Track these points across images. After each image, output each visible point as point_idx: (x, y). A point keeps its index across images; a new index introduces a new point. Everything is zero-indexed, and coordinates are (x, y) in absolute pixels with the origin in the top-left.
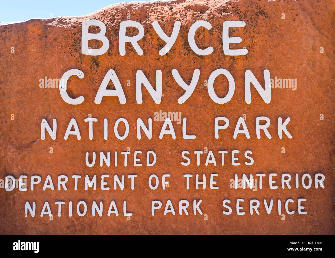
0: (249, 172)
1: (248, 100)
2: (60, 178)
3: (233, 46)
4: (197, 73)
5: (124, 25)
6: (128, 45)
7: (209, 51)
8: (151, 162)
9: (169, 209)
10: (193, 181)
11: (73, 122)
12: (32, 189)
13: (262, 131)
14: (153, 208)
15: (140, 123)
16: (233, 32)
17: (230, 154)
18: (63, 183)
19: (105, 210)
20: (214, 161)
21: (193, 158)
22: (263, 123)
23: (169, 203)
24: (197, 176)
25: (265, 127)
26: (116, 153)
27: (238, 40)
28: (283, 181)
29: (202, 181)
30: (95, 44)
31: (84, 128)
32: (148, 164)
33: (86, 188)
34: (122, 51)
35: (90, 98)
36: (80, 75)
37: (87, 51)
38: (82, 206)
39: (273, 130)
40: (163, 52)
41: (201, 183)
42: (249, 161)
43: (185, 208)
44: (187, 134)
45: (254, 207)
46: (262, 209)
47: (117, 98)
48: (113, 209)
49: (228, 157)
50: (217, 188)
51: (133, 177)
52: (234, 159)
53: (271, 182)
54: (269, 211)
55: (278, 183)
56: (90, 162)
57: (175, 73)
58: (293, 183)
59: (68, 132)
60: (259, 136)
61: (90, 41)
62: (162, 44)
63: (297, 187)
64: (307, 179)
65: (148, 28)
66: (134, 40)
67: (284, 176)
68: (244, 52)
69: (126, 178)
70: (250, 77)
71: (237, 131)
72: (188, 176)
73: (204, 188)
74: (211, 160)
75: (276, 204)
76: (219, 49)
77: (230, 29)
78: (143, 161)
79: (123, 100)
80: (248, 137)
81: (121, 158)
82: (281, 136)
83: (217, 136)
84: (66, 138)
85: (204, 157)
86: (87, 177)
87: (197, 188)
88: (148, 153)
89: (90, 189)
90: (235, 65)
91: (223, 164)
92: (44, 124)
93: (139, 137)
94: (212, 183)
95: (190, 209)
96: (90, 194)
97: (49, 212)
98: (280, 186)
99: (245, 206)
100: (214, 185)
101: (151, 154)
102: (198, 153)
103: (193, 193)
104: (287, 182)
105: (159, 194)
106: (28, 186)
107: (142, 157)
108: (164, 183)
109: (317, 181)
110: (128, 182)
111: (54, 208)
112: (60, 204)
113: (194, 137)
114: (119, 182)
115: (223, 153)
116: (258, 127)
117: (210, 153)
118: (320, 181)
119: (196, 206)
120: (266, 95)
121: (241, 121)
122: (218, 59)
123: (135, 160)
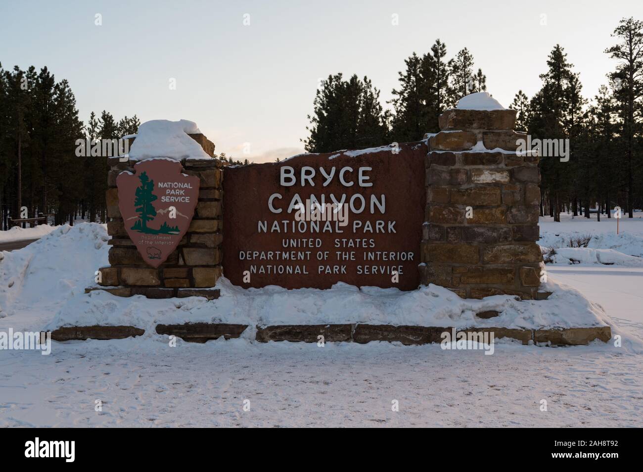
0: (372, 250)
1: (372, 211)
2: (269, 252)
3: (364, 181)
4: (344, 196)
5: (304, 169)
6: (306, 180)
7: (351, 184)
8: (318, 245)
9: (328, 270)
10: (341, 255)
11: (276, 222)
12: (254, 258)
13: (379, 228)
14: (320, 270)
15: (313, 223)
16: (364, 173)
17: (362, 241)
18: (271, 256)
19: (294, 270)
20: (353, 245)
21: (341, 243)
22: (380, 224)
23: (328, 267)
24: (344, 253)
25: (381, 227)
26: (299, 240)
27: (367, 178)
28: (391, 256)
29: (346, 255)
30: (288, 180)
31: (282, 226)
32: (317, 246)
33: (283, 259)
34: (303, 184)
35: (285, 208)
36: (280, 197)
37: (283, 183)
38: (281, 268)
39: (386, 228)
40: (325, 184)
41: (345, 256)
42: (372, 245)
43: (337, 270)
44: (339, 230)
45: (374, 270)
46: (379, 270)
48: (298, 270)
49: (361, 242)
50: (355, 259)
51: (308, 253)
52: (364, 244)
53: (384, 257)
54: (382, 272)
55: (388, 257)
56: (285, 245)
57: (332, 196)
58: (396, 257)
59: (273, 228)
60: (378, 232)
61: (285, 178)
62: (325, 180)
63: (398, 259)
64: (404, 255)
65: (318, 171)
66: (309, 178)
67: (391, 253)
68: (370, 185)
69: (305, 253)
70: (373, 199)
71: (366, 229)
72: (339, 253)
73: (347, 259)
74: (351, 244)
75: (386, 269)
76: (356, 183)
77: (363, 171)
78: (314, 244)
80: (372, 231)
81: (302, 242)
82: (390, 232)
83: (355, 231)
84: (272, 231)
85: (347, 243)
86: (284, 252)
87: (344, 259)
89: (286, 259)
90: (366, 192)
91: (358, 246)
92: (260, 223)
93: (312, 231)
94: (352, 256)
95: (340, 270)
96: (286, 262)
97: (264, 271)
98: (389, 259)
99: (370, 269)
100: (353, 258)
101: (318, 241)
102: (344, 240)
103: (341, 262)
104: (393, 256)
105: (323, 262)
106: (252, 257)
107: (314, 242)
108: (325, 256)
109: (409, 256)
110: (306, 255)
111: (266, 269)
112: (269, 267)
113: (342, 231)
114: (301, 256)
115: (358, 240)
116: (377, 226)
117: (351, 240)
118: (411, 256)
119: (343, 269)
120: (382, 209)
121: (368, 223)
122: (356, 188)
123: (310, 243)
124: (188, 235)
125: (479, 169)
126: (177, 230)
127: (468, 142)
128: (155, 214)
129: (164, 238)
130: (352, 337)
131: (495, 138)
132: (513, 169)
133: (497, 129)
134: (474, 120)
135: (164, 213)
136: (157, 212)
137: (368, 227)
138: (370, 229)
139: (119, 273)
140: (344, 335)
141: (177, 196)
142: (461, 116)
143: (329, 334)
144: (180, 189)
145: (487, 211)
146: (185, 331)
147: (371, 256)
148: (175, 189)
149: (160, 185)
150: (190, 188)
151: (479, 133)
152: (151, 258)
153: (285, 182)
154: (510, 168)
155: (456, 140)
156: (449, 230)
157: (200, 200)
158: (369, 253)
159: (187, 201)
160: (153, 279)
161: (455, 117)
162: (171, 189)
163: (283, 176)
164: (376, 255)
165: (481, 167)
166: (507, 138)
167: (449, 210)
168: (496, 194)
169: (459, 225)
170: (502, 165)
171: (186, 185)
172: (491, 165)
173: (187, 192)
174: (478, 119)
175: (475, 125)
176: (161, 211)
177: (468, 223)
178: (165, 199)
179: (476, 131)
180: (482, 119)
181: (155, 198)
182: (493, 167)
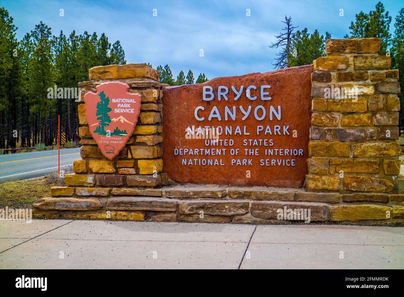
0: (271, 148)
1: (271, 119)
2: (195, 150)
3: (265, 96)
4: (250, 107)
5: (220, 88)
6: (222, 96)
9: (239, 162)
10: (248, 151)
12: (185, 154)
13: (277, 131)
14: (232, 162)
15: (227, 128)
16: (265, 90)
18: (197, 152)
19: (213, 162)
21: (248, 142)
22: (277, 128)
23: (239, 160)
24: (250, 150)
25: (278, 130)
27: (268, 93)
28: (286, 152)
29: (252, 152)
30: (208, 96)
32: (230, 145)
33: (206, 154)
34: (219, 99)
35: (206, 118)
36: (203, 109)
37: (205, 99)
38: (204, 161)
39: (281, 131)
40: (236, 99)
42: (271, 144)
43: (245, 162)
44: (246, 133)
45: (273, 162)
46: (276, 163)
47: (217, 118)
48: (216, 162)
49: (263, 142)
50: (258, 155)
51: (224, 150)
52: (265, 143)
53: (280, 153)
54: (279, 164)
55: (283, 153)
56: (207, 144)
57: (241, 107)
58: (289, 153)
60: (275, 134)
61: (206, 95)
62: (236, 95)
63: (291, 154)
64: (295, 151)
65: (230, 89)
66: (224, 94)
67: (286, 150)
68: (270, 98)
69: (221, 150)
70: (272, 109)
71: (266, 132)
72: (246, 150)
73: (253, 155)
74: (256, 143)
75: (282, 161)
76: (259, 97)
77: (264, 88)
78: (228, 144)
79: (220, 119)
80: (271, 134)
81: (219, 142)
82: (285, 134)
83: (258, 134)
85: (252, 142)
86: (206, 149)
87: (250, 154)
88: (230, 140)
89: (207, 154)
90: (266, 104)
91: (261, 145)
93: (226, 134)
94: (256, 152)
95: (247, 163)
96: (207, 157)
97: (192, 163)
98: (284, 154)
99: (270, 162)
100: (257, 154)
101: (231, 141)
102: (250, 140)
103: (249, 157)
104: (287, 152)
105: (235, 157)
106: (183, 153)
107: (228, 142)
108: (237, 152)
109: (299, 152)
110: (222, 152)
111: (194, 162)
112: (196, 160)
113: (249, 134)
114: (218, 152)
115: (261, 140)
116: (275, 130)
117: (255, 140)
118: (301, 152)
119: (250, 162)
120: (279, 117)
121: (268, 127)
122: (259, 101)
123: (225, 143)
124: (134, 136)
125: (350, 84)
126: (125, 133)
127: (342, 64)
128: (110, 121)
129: (117, 139)
130: (250, 211)
131: (364, 60)
132: (377, 84)
133: (365, 53)
134: (346, 47)
135: (116, 121)
136: (112, 120)
137: (268, 130)
138: (270, 132)
139: (87, 164)
140: (243, 210)
141: (125, 108)
142: (336, 44)
143: (232, 209)
144: (128, 103)
145: (356, 116)
146: (129, 205)
147: (271, 152)
148: (124, 104)
149: (114, 101)
150: (134, 102)
151: (351, 57)
152: (107, 153)
153: (206, 97)
154: (375, 83)
155: (332, 62)
156: (326, 131)
157: (142, 111)
158: (269, 150)
159: (132, 112)
160: (111, 168)
161: (332, 45)
162: (121, 103)
163: (205, 93)
164: (274, 152)
165: (351, 83)
166: (373, 60)
167: (327, 116)
168: (363, 103)
169: (335, 128)
170: (369, 81)
171: (131, 101)
172: (359, 81)
173: (132, 105)
174: (350, 46)
175: (347, 51)
176: (114, 120)
177: (342, 126)
178: (117, 111)
179: (349, 56)
180: (354, 45)
181: (110, 110)
182: (361, 83)
